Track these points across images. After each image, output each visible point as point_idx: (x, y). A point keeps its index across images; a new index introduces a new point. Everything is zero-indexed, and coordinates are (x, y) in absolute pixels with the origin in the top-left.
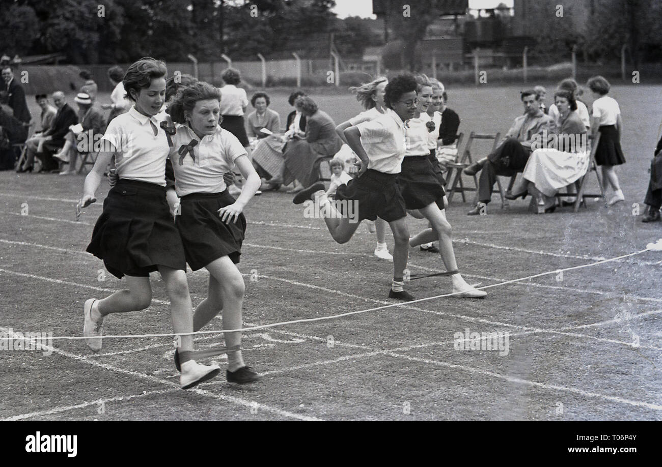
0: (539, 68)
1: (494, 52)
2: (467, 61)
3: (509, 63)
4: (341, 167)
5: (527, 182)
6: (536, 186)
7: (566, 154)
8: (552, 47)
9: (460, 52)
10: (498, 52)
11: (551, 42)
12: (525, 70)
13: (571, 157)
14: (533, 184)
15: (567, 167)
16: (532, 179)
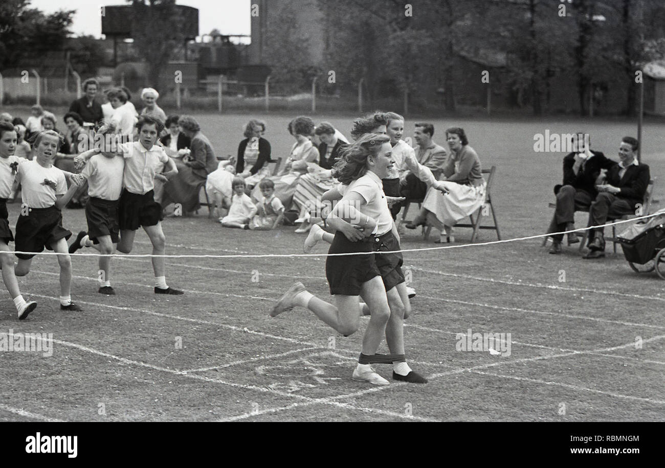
0: (279, 98)
1: (228, 79)
2: (201, 86)
3: (245, 91)
4: (243, 186)
5: (427, 212)
6: (437, 217)
7: (465, 187)
8: (288, 76)
9: (195, 77)
10: (233, 79)
11: (289, 72)
12: (267, 99)
13: (470, 190)
14: (434, 215)
15: (467, 199)
16: (433, 210)
